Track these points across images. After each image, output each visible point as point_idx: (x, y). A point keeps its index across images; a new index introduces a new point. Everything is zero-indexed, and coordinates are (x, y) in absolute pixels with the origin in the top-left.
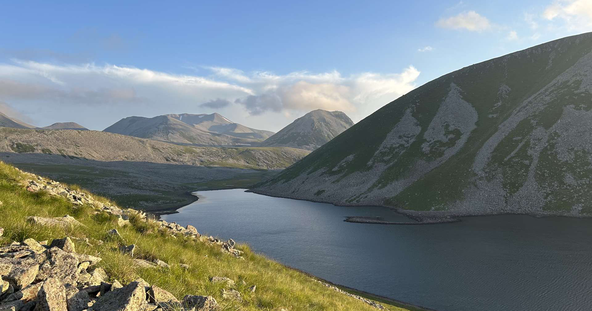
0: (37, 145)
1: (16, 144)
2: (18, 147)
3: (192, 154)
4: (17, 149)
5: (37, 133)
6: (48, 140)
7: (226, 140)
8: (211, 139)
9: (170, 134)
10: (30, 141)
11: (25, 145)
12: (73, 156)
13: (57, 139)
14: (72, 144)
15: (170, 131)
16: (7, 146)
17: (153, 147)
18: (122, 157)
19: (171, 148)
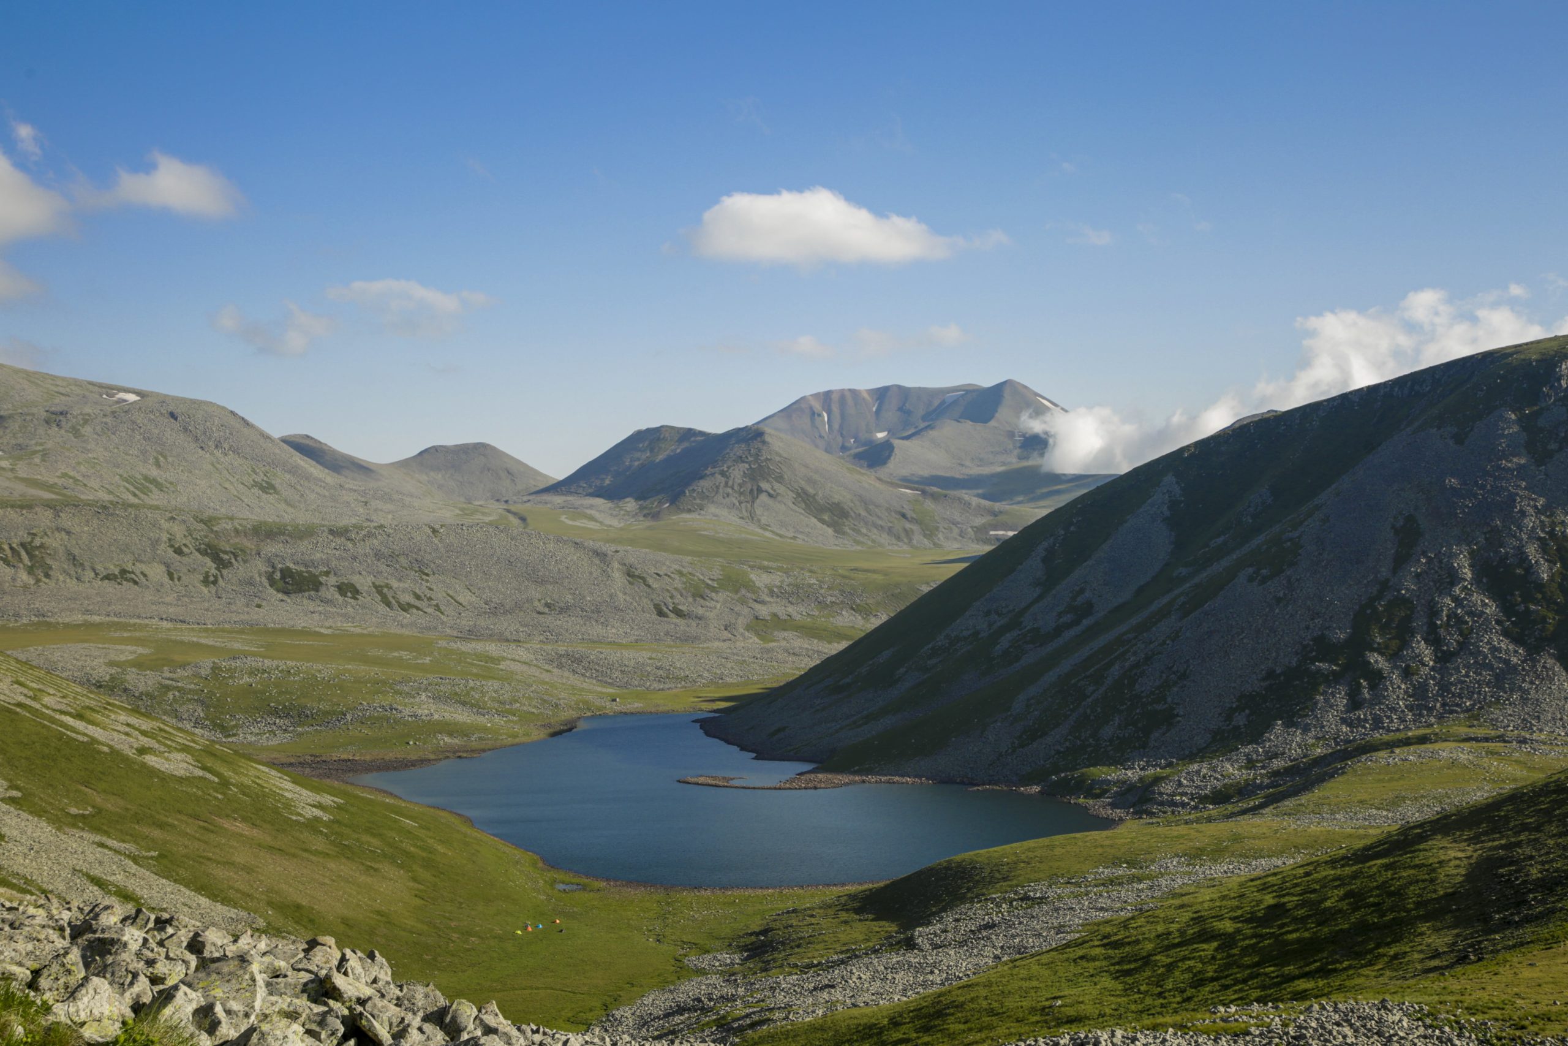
0: (327, 574)
1: (281, 571)
2: (283, 578)
3: (737, 592)
4: (281, 584)
5: (331, 537)
6: (355, 558)
7: (957, 517)
8: (904, 516)
9: (763, 497)
10: (312, 561)
11: (300, 573)
12: (408, 604)
13: (378, 556)
14: (412, 569)
15: (764, 485)
16: (260, 575)
17: (631, 574)
18: (536, 603)
19: (681, 573)
